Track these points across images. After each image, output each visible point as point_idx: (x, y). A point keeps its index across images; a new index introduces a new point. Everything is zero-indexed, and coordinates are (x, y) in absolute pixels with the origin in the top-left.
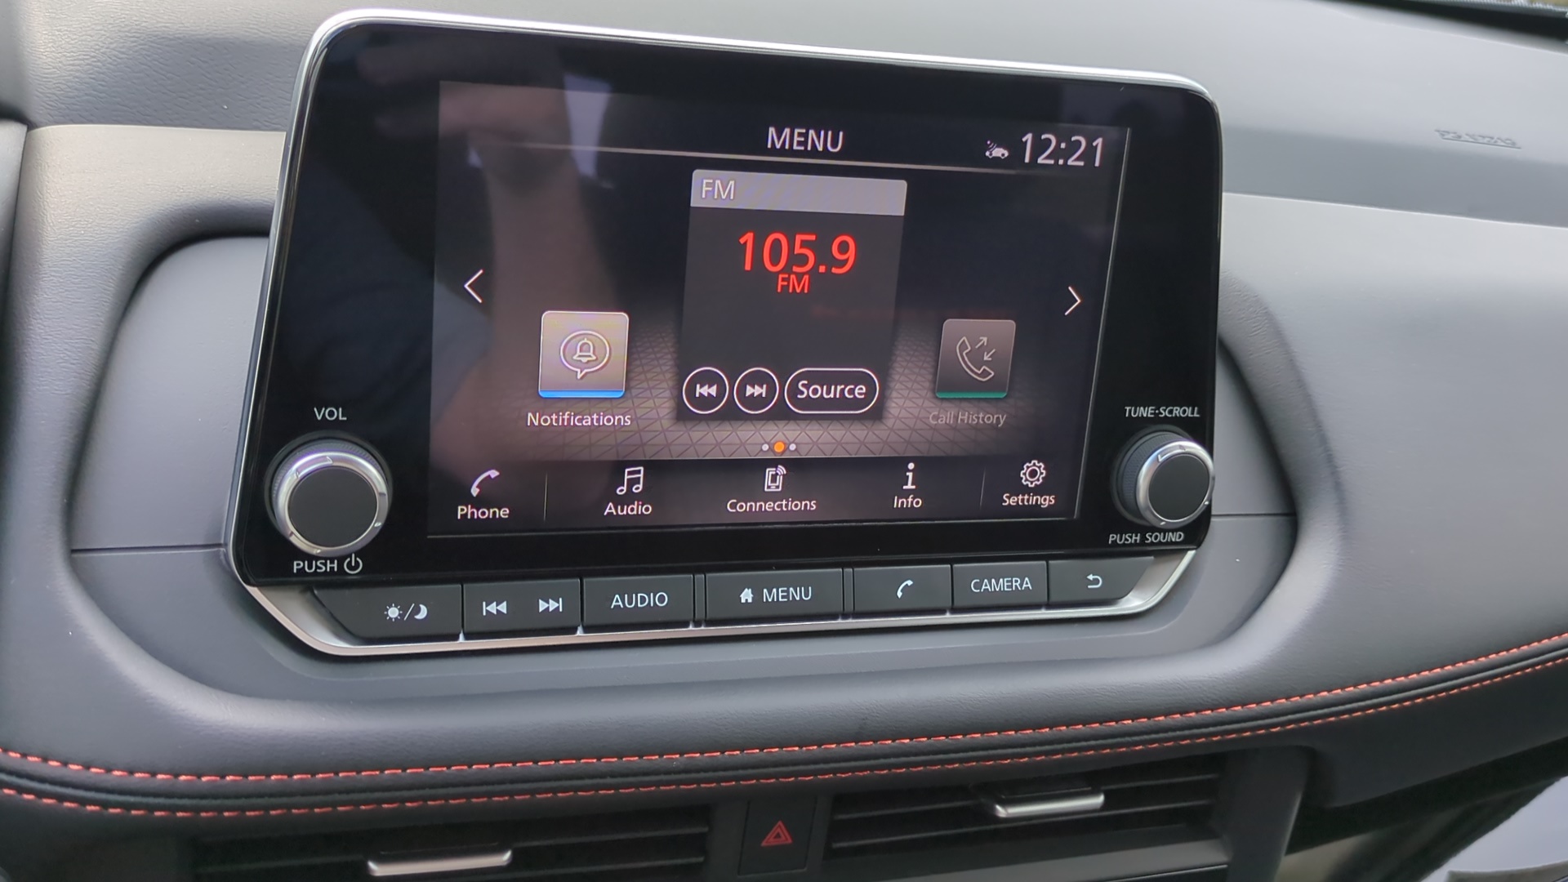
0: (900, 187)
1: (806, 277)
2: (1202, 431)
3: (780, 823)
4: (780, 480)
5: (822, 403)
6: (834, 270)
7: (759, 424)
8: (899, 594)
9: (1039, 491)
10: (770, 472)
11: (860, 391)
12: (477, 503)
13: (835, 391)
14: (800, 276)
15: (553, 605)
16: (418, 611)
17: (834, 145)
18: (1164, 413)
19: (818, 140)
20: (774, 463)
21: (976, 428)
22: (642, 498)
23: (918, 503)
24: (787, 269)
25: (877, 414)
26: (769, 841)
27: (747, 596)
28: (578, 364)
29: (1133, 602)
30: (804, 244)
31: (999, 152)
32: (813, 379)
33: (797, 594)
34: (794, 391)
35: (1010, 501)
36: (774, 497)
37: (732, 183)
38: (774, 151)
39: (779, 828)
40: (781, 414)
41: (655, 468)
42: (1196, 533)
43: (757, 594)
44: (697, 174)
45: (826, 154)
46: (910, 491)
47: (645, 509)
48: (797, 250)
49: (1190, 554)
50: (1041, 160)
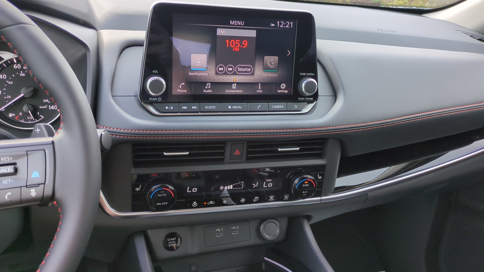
0: (255, 31)
1: (238, 48)
2: (315, 77)
3: (237, 150)
4: (235, 86)
5: (242, 72)
6: (243, 47)
7: (231, 76)
8: (258, 108)
9: (284, 89)
10: (233, 85)
11: (249, 70)
12: (181, 89)
13: (245, 70)
14: (237, 48)
15: (195, 108)
16: (171, 108)
17: (242, 24)
18: (307, 74)
19: (239, 23)
20: (234, 83)
21: (272, 77)
22: (210, 89)
23: (261, 91)
24: (235, 47)
25: (253, 74)
26: (235, 153)
27: (230, 107)
28: (199, 64)
29: (305, 111)
30: (238, 42)
31: (273, 25)
32: (240, 67)
33: (239, 107)
34: (237, 69)
35: (279, 91)
36: (234, 89)
37: (224, 31)
38: (231, 25)
39: (237, 151)
40: (235, 74)
41: (212, 83)
42: (315, 97)
43: (232, 107)
44: (218, 29)
45: (241, 25)
46: (260, 89)
47: (211, 91)
48: (236, 43)
49: (315, 102)
50: (281, 26)
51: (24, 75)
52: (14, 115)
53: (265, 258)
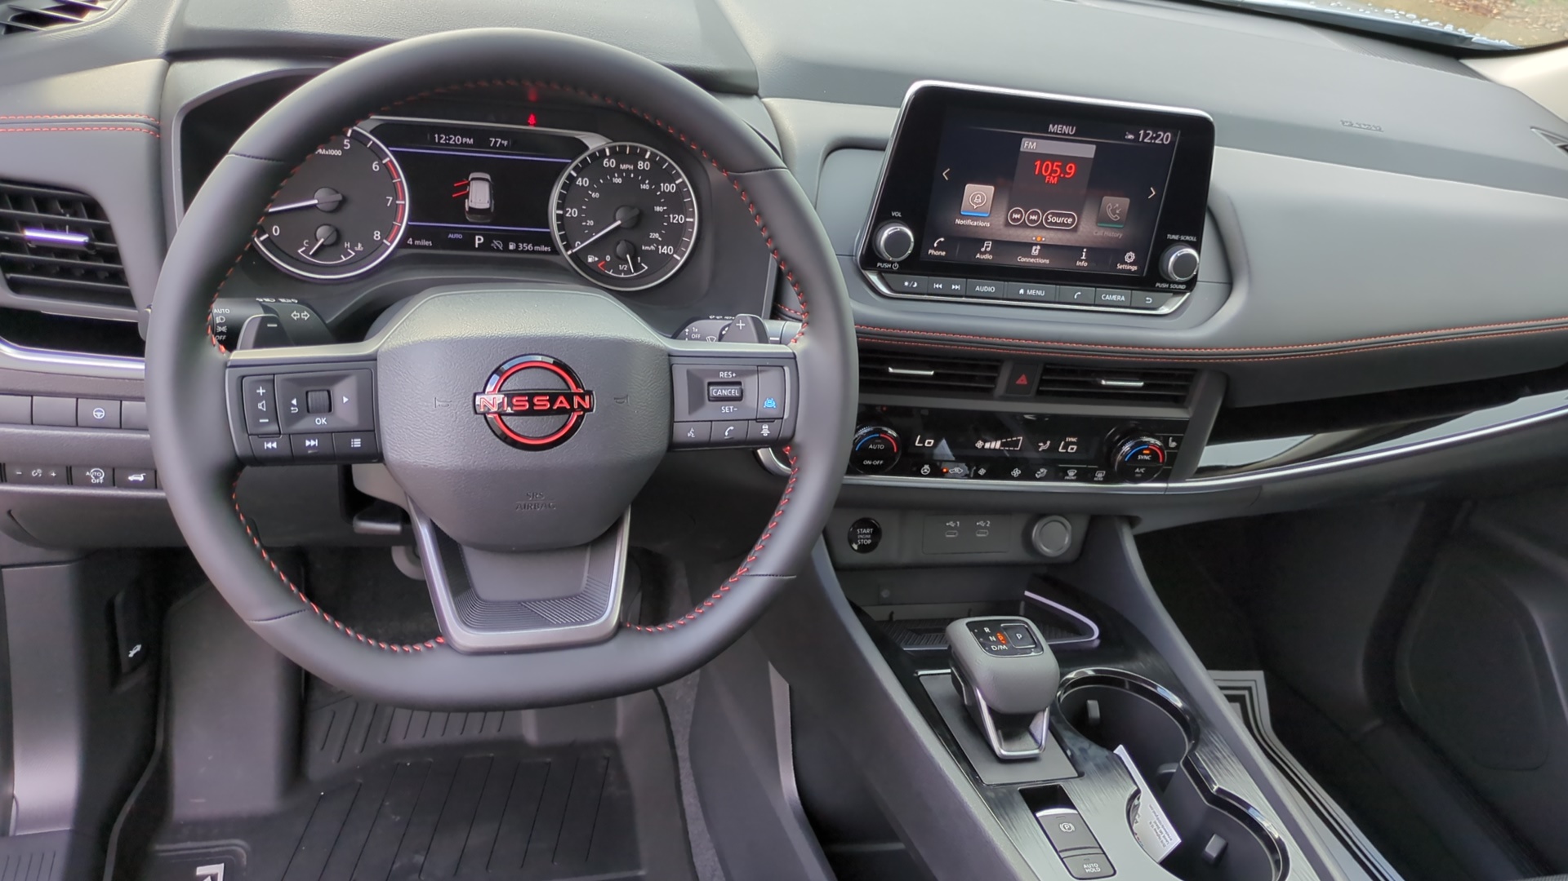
0: (1094, 147)
1: (1056, 179)
2: (1197, 246)
4: (1037, 251)
5: (1056, 224)
6: (1067, 176)
7: (1033, 230)
8: (1075, 297)
9: (1131, 264)
10: (1034, 248)
11: (1070, 221)
12: (936, 249)
13: (1061, 220)
14: (1054, 177)
15: (957, 287)
16: (914, 284)
17: (1072, 131)
18: (1182, 238)
19: (1066, 129)
20: (1036, 244)
21: (1111, 238)
22: (990, 253)
23: (1086, 264)
24: (1050, 175)
25: (1075, 230)
26: (1019, 382)
27: (1022, 291)
28: (977, 204)
29: (1164, 310)
30: (1057, 166)
31: (1131, 137)
32: (1054, 214)
33: (1039, 293)
34: (1047, 218)
35: (1120, 267)
36: (1035, 257)
37: (1035, 144)
38: (1051, 133)
39: (1023, 377)
40: (1041, 227)
41: (995, 242)
42: (1191, 284)
43: (1025, 292)
44: (1024, 140)
45: (1068, 134)
46: (1083, 260)
47: (990, 257)
48: (1054, 168)
49: (1188, 294)
50: (1146, 140)
51: (619, 181)
52: (596, 259)
53: (1027, 593)
